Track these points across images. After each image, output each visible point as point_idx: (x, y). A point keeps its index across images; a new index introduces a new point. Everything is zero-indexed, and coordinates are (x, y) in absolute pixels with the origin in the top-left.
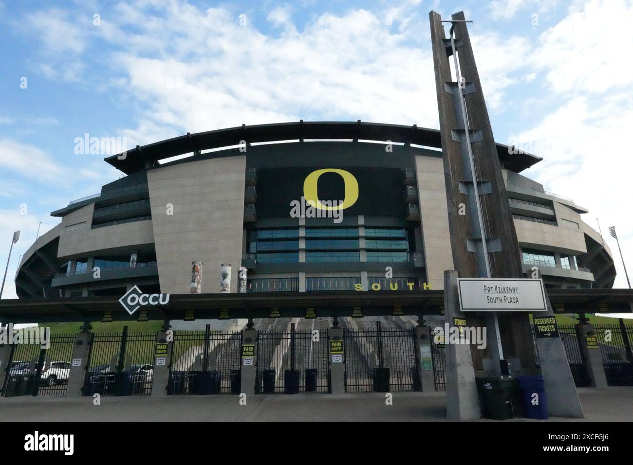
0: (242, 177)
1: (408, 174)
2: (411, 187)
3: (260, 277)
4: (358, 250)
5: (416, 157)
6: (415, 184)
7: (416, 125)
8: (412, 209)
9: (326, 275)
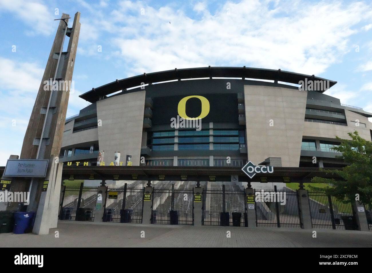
0: (143, 103)
1: (239, 97)
2: (240, 105)
3: (153, 159)
4: (209, 143)
5: (244, 86)
6: (243, 102)
7: (245, 66)
8: (240, 118)
9: (189, 158)
